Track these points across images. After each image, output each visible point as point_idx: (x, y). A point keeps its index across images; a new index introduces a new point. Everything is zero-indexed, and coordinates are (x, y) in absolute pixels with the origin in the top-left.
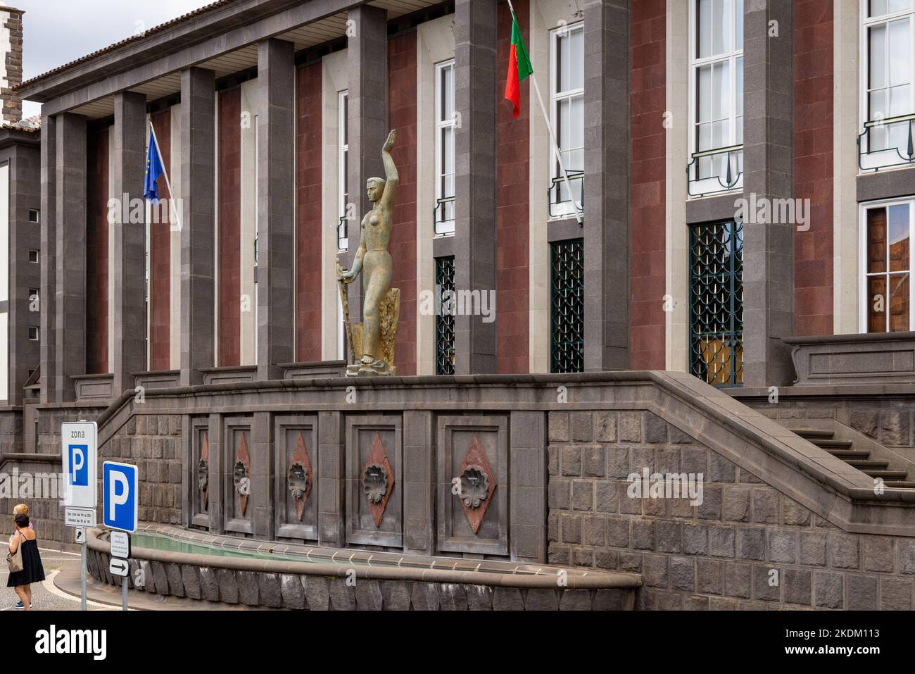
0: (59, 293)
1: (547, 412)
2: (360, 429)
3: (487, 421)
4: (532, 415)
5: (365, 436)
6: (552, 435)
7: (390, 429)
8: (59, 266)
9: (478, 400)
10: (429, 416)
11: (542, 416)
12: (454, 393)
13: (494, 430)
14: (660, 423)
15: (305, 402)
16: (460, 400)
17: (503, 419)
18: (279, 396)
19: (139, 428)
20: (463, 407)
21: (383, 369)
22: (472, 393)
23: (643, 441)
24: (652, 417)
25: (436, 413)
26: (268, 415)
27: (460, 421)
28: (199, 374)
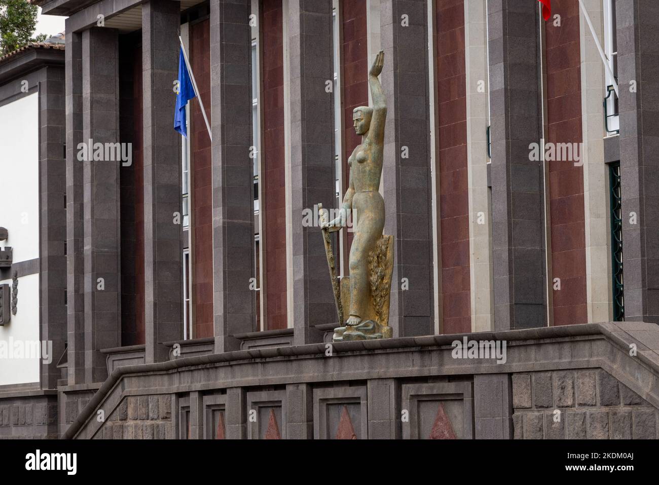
0: (88, 248)
1: (510, 375)
2: (329, 403)
3: (450, 388)
4: (495, 379)
5: (333, 411)
6: (516, 401)
7: (355, 402)
8: (87, 216)
9: (441, 365)
10: (392, 385)
11: (505, 379)
12: (417, 357)
13: (458, 398)
14: (612, 383)
15: (274, 374)
16: (423, 366)
17: (467, 384)
18: (248, 369)
19: (130, 412)
20: (426, 373)
21: (373, 331)
22: (435, 356)
23: (598, 404)
24: (606, 376)
25: (400, 381)
26: (239, 391)
27: (425, 389)
28: (234, 341)
